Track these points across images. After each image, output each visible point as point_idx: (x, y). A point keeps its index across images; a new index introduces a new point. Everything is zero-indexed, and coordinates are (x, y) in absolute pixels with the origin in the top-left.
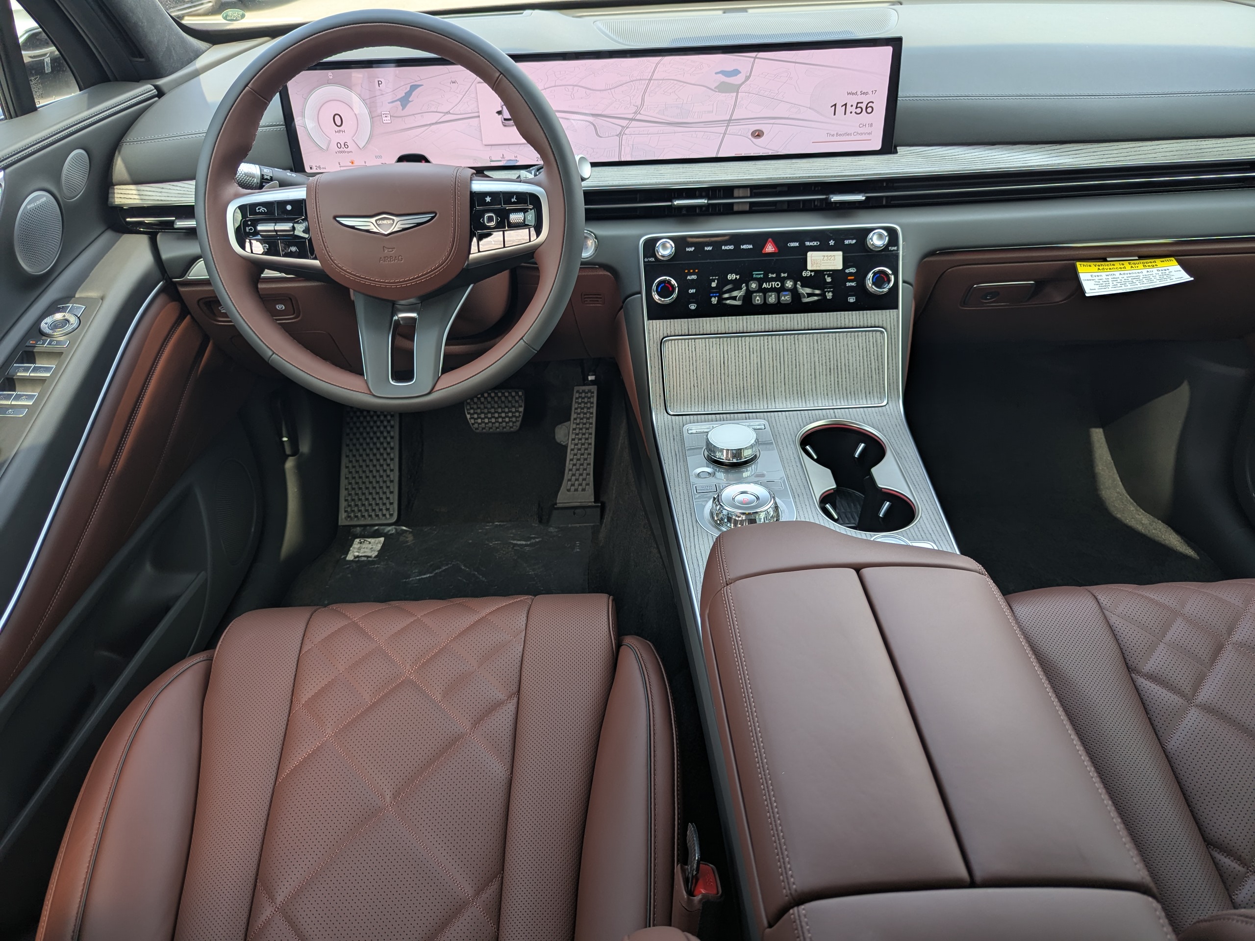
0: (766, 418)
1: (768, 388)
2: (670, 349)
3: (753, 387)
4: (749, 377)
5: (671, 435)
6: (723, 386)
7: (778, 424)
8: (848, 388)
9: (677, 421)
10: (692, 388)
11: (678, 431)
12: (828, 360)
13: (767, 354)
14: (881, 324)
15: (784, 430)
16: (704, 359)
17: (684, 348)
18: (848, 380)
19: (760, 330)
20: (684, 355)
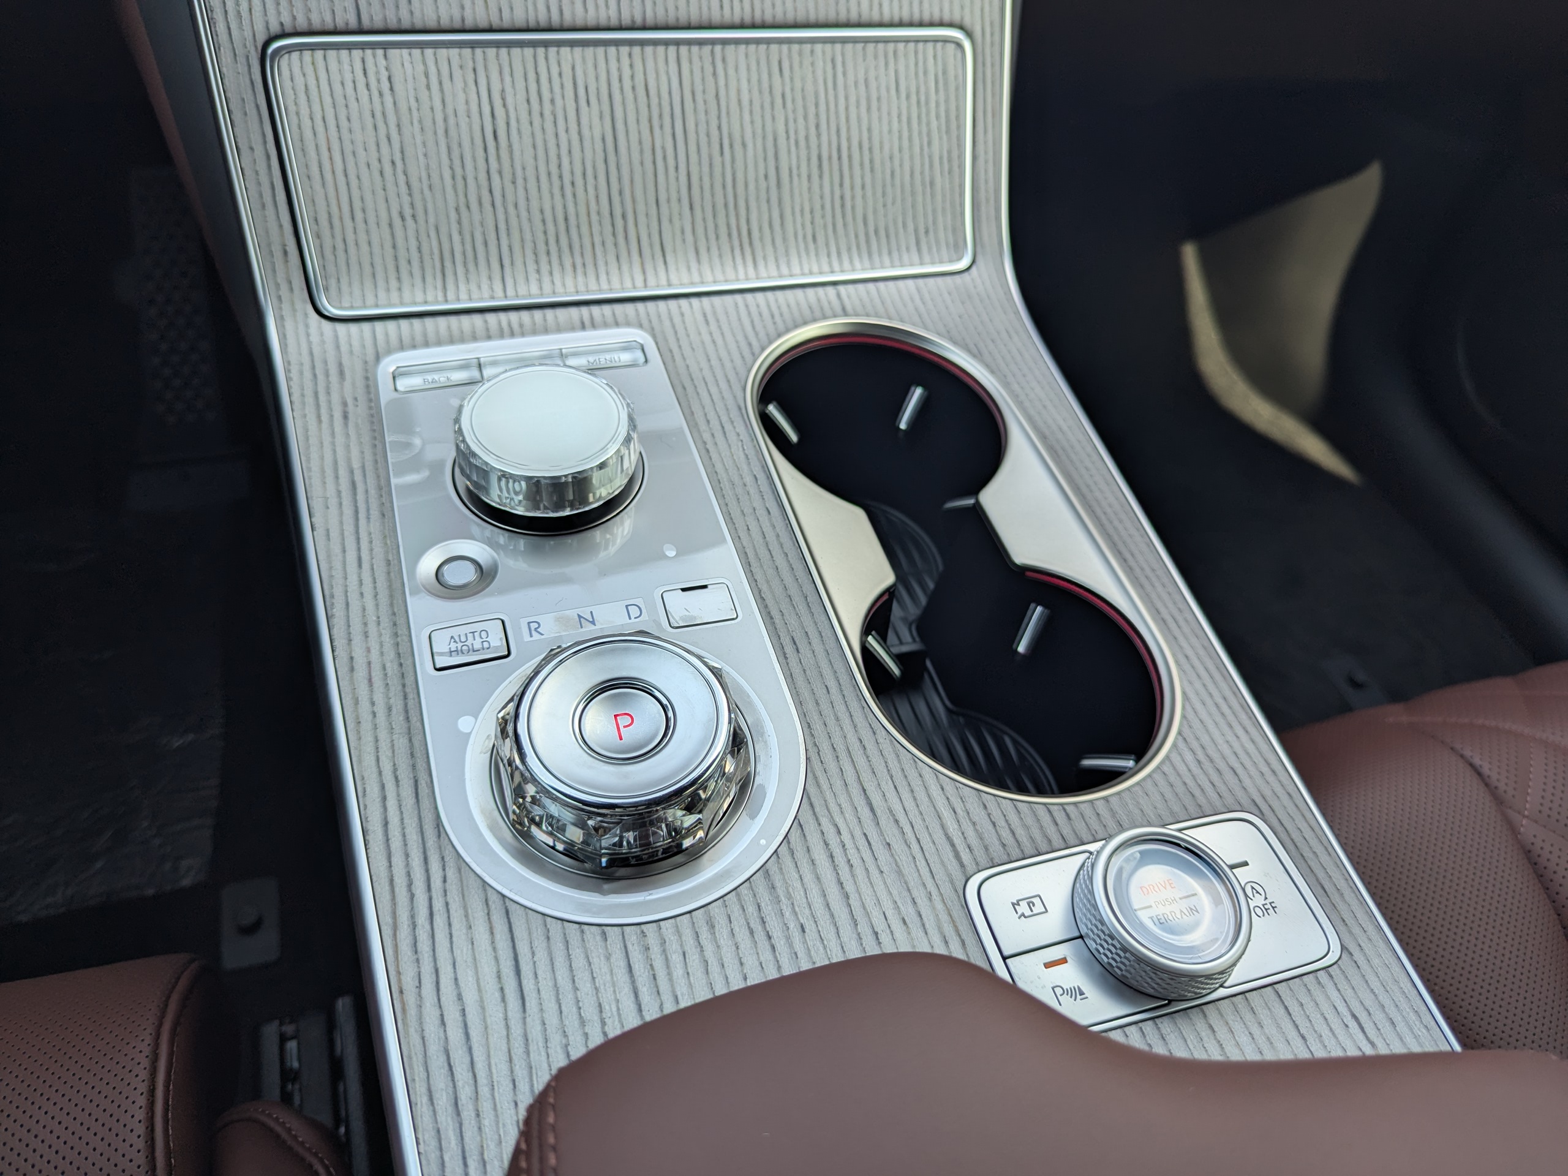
0: (645, 322)
1: (642, 219)
2: (299, 80)
3: (594, 218)
4: (579, 182)
5: (336, 398)
6: (501, 217)
7: (684, 343)
8: (870, 218)
9: (356, 343)
10: (397, 222)
11: (360, 383)
12: (813, 130)
13: (631, 107)
14: (957, 18)
15: (704, 364)
16: (428, 123)
17: (348, 77)
18: (869, 193)
19: (603, 22)
20: (353, 105)
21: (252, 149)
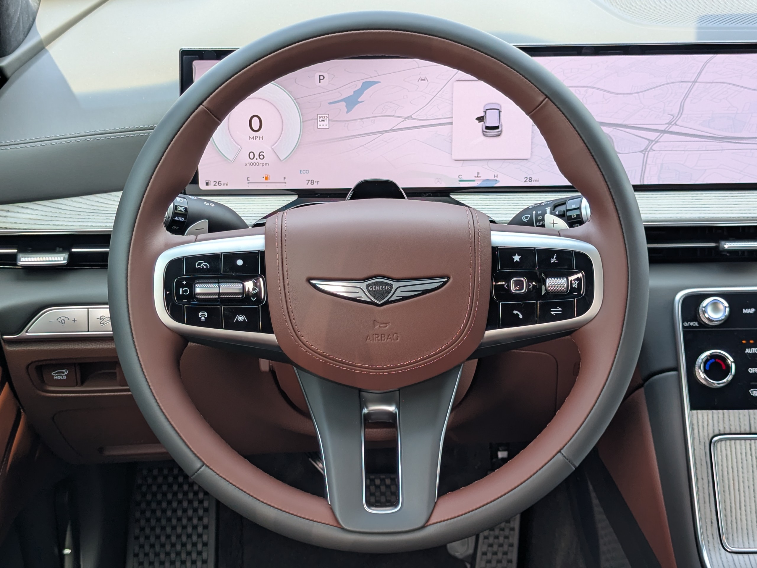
2: (724, 452)
9: (742, 563)
21: (703, 479)
